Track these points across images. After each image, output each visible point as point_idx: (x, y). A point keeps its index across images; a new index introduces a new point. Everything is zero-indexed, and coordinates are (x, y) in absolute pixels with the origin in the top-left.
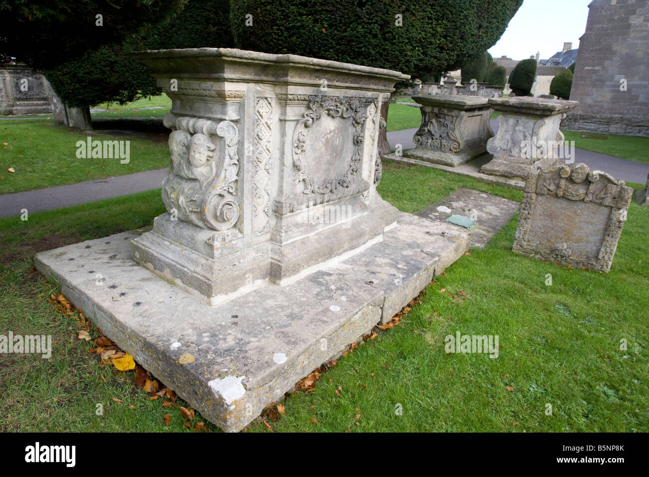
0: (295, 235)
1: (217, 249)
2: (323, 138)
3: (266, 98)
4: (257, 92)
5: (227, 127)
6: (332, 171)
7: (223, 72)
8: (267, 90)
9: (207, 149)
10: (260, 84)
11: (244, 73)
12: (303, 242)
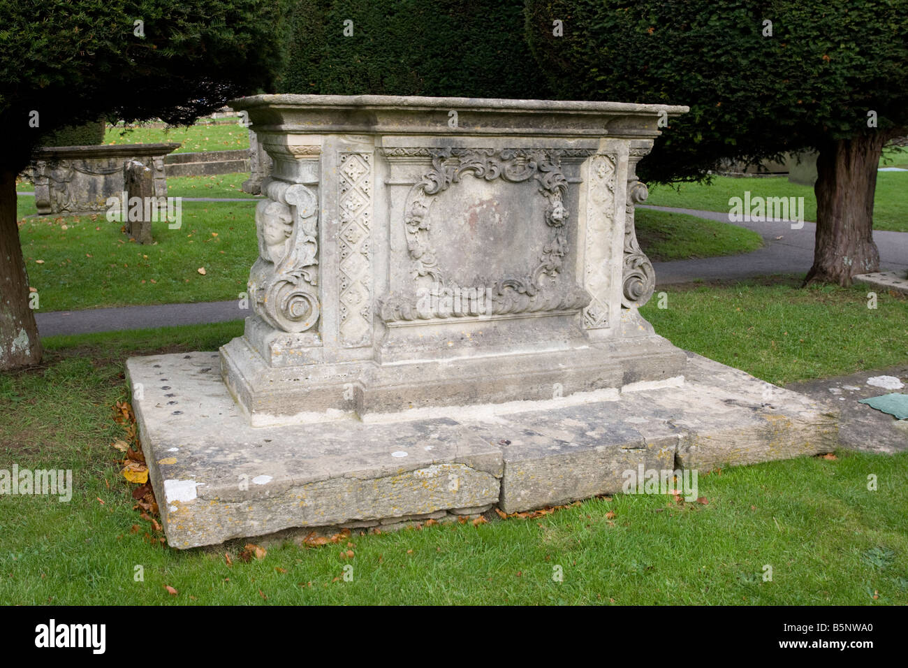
0: (408, 355)
1: (277, 354)
2: (466, 211)
3: (359, 154)
4: (341, 146)
5: (299, 192)
6: (494, 266)
7: (281, 123)
8: (361, 144)
9: (281, 221)
10: (347, 136)
11: (316, 123)
12: (420, 368)
